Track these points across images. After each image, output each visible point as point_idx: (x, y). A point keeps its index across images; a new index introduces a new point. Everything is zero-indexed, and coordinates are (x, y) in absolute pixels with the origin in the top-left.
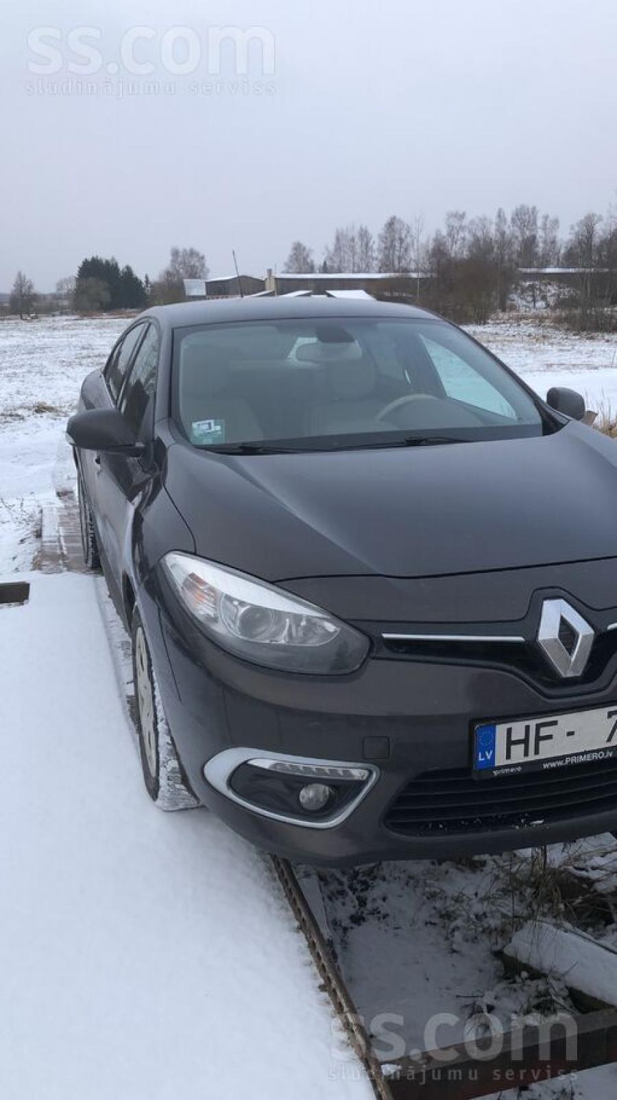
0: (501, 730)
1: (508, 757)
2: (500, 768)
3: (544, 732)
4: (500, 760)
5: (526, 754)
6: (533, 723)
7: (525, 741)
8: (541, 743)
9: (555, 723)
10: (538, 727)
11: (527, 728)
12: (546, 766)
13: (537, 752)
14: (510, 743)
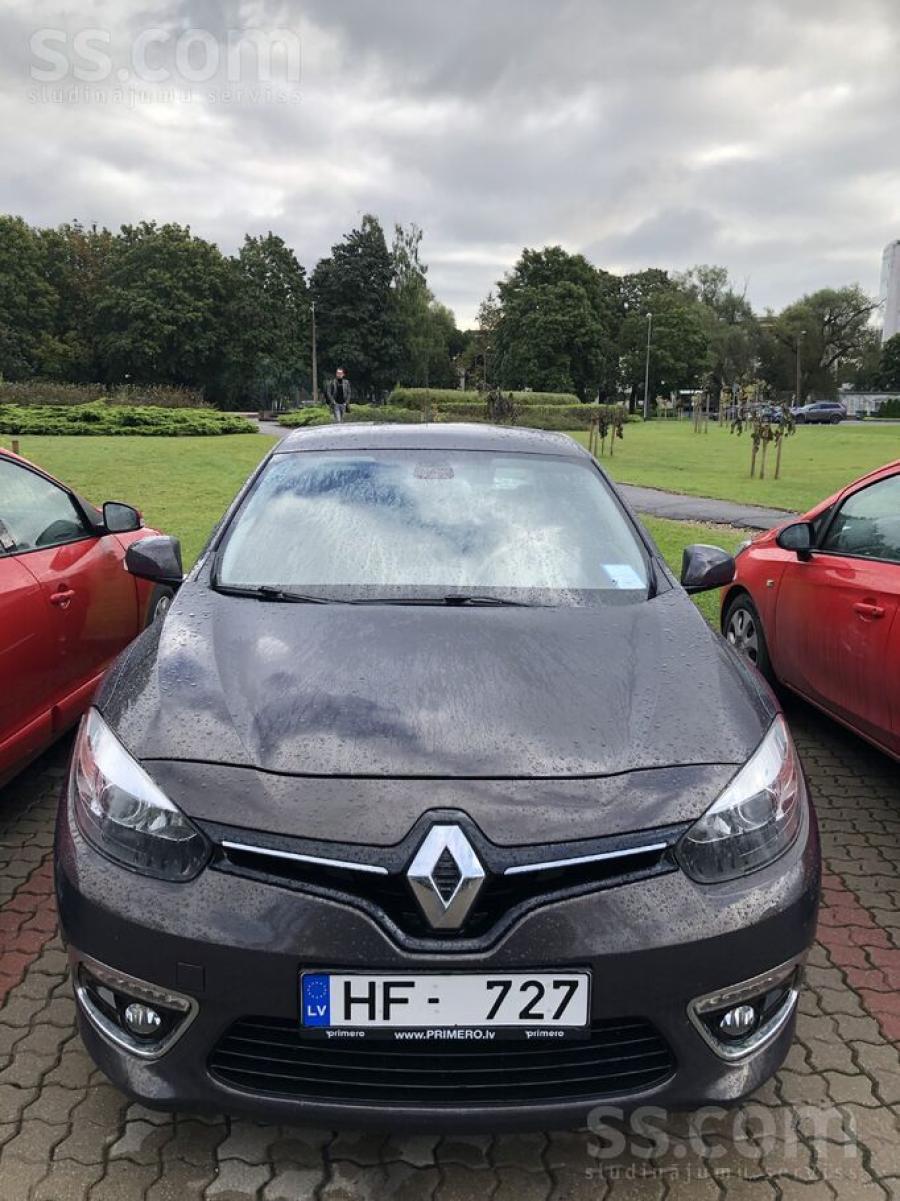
0: (336, 983)
1: (348, 1016)
2: (335, 1029)
3: (395, 993)
4: (337, 1018)
5: (372, 1016)
6: (379, 981)
7: (370, 1001)
8: (393, 1007)
9: (411, 984)
10: (387, 986)
11: (372, 986)
12: (399, 1036)
13: (386, 1016)
14: (349, 1001)
